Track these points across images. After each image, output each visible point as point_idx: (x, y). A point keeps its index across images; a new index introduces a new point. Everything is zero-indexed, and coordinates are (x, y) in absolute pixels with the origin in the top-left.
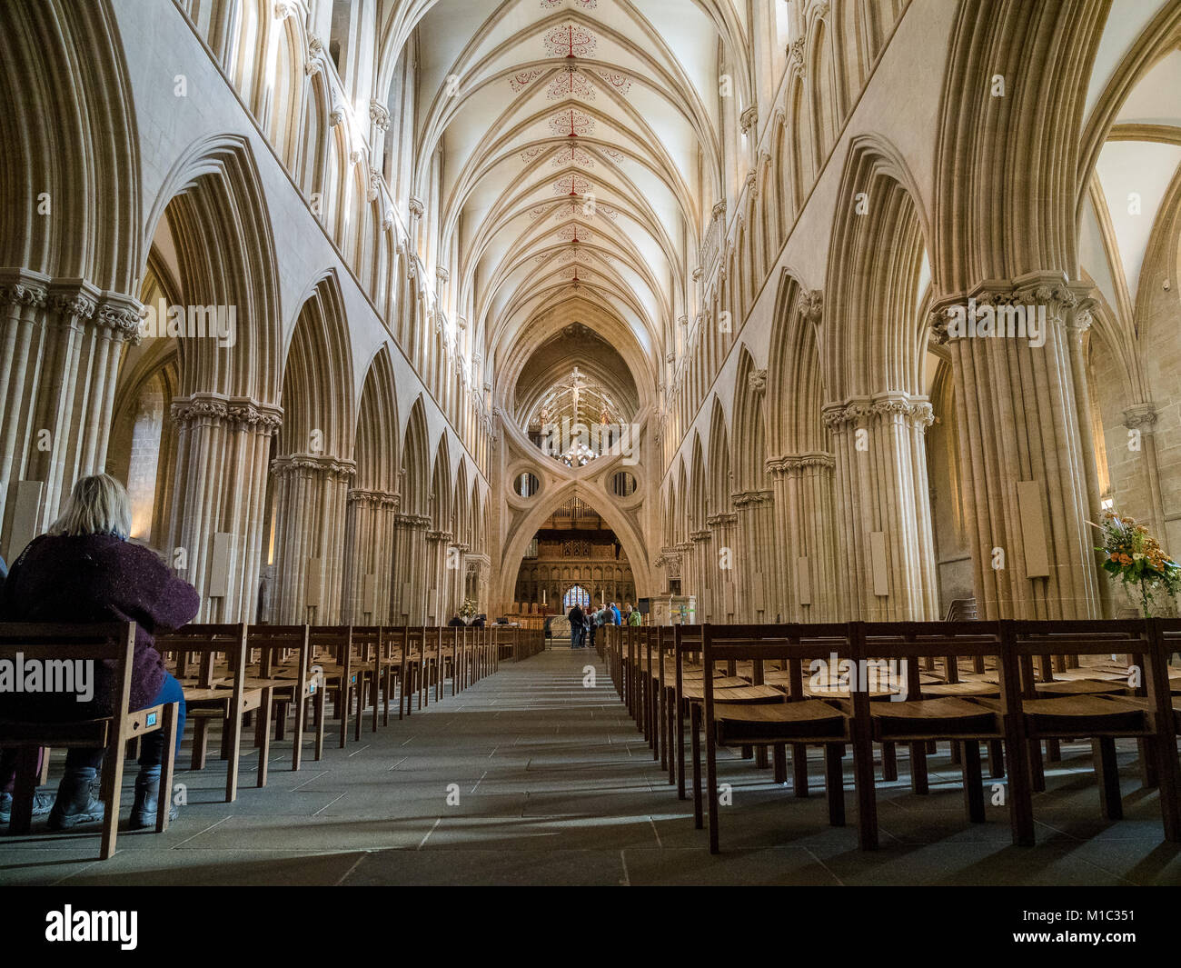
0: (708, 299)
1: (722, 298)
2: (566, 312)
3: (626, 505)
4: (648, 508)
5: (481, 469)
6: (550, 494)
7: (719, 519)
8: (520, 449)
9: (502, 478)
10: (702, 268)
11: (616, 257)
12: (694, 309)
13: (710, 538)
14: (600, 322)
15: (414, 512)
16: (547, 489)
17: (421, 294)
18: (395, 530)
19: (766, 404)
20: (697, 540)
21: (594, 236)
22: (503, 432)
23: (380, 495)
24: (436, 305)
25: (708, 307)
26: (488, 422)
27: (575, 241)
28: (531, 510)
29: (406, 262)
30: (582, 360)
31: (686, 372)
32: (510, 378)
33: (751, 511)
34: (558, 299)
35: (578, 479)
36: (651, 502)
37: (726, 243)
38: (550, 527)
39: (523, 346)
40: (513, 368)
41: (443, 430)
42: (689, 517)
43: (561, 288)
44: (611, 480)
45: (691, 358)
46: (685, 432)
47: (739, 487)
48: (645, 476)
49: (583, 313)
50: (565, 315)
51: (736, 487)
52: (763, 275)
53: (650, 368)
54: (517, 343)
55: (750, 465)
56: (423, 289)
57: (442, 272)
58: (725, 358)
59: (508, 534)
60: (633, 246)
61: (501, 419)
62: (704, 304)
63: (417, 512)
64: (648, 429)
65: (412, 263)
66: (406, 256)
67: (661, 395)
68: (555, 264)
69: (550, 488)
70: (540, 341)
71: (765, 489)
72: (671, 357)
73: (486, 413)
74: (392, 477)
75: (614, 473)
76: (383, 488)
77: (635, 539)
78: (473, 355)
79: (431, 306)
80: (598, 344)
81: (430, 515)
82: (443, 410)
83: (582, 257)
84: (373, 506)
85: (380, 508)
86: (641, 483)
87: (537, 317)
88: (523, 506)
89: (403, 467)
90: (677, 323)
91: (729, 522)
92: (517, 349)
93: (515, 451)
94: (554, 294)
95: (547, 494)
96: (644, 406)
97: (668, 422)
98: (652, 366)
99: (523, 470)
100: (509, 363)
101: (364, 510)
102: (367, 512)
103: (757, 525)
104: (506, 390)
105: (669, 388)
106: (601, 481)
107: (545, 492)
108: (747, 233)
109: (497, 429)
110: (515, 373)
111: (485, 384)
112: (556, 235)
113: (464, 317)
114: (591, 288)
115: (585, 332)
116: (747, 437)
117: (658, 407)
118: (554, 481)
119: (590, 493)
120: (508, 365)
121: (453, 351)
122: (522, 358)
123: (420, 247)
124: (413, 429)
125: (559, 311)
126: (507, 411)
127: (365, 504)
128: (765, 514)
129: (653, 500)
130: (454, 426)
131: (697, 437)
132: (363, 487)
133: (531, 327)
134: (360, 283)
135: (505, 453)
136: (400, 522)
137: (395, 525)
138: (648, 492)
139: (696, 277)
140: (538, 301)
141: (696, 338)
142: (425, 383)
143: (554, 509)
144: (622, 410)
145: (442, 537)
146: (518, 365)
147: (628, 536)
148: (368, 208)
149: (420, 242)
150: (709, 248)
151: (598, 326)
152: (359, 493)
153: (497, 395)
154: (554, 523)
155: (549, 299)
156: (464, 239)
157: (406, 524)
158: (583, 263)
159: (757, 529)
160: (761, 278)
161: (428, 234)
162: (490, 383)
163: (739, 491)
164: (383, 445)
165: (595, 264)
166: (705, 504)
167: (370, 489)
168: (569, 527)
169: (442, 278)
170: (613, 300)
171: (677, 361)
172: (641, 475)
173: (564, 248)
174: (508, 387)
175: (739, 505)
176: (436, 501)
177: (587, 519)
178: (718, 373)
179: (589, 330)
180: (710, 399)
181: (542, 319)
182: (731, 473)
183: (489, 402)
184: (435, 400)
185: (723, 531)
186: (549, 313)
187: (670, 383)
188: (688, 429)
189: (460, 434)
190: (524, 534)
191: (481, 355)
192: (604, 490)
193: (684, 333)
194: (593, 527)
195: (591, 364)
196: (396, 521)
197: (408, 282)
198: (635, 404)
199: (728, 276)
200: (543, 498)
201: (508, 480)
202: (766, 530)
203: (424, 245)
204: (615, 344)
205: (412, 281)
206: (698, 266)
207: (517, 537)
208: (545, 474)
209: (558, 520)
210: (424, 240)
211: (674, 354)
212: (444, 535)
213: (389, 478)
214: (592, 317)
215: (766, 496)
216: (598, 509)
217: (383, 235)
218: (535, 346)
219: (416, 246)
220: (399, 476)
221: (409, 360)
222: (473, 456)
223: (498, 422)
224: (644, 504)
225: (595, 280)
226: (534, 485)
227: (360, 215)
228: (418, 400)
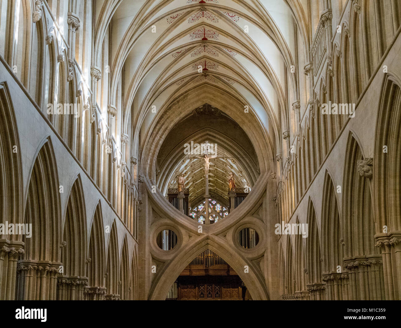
0: (317, 90)
1: (330, 91)
2: (198, 95)
3: (250, 256)
4: (270, 258)
5: (129, 229)
6: (187, 248)
7: (332, 277)
8: (161, 210)
9: (147, 235)
10: (311, 64)
11: (238, 51)
12: (306, 97)
13: (324, 289)
14: (226, 104)
15: (74, 274)
16: (184, 243)
17: (79, 93)
18: (58, 290)
19: (372, 186)
20: (313, 291)
21: (220, 35)
22: (147, 197)
23: (45, 265)
24: (91, 99)
25: (318, 97)
26: (135, 189)
27: (205, 39)
28: (172, 261)
29: (66, 68)
30: (211, 133)
31: (300, 148)
32: (152, 151)
33: (361, 274)
34: (191, 85)
35: (210, 234)
36: (271, 253)
37: (333, 47)
38: (187, 273)
39: (163, 124)
40: (154, 144)
41: (98, 202)
42: (305, 271)
43: (194, 77)
44: (237, 235)
45: (304, 137)
46: (300, 199)
47: (350, 253)
48: (266, 230)
49: (211, 96)
50: (197, 98)
51: (347, 254)
52: (367, 78)
53: (268, 141)
54: (158, 122)
55: (359, 234)
56: (80, 88)
57: (95, 72)
58: (335, 142)
59: (153, 282)
60: (253, 44)
61: (146, 185)
62: (314, 94)
63: (76, 275)
64: (268, 192)
65: (71, 68)
66: (65, 63)
67: (279, 164)
68: (188, 58)
69: (186, 242)
70: (176, 120)
71: (372, 255)
72: (286, 134)
73: (133, 182)
74: (55, 248)
75: (241, 228)
76: (48, 259)
77: (258, 284)
78: (122, 136)
79: (86, 101)
80: (224, 120)
81: (87, 276)
82: (97, 186)
83: (210, 52)
84: (39, 274)
85: (45, 276)
86: (262, 237)
87: (174, 100)
88: (165, 258)
89: (65, 240)
90: (291, 107)
91: (341, 279)
92: (158, 127)
93: (157, 212)
94: (188, 82)
95: (184, 248)
96: (264, 172)
97: (285, 187)
98: (269, 139)
99: (163, 227)
100: (151, 139)
101: (32, 278)
102: (34, 280)
103: (367, 286)
104: (149, 161)
105: (285, 160)
106: (230, 237)
107: (183, 245)
108: (351, 40)
109: (142, 194)
110: (156, 147)
111: (132, 158)
112: (189, 35)
113: (114, 106)
114: (218, 77)
115: (213, 110)
116: (355, 210)
117: (275, 173)
118: (190, 237)
119: (221, 247)
120: (151, 140)
121: (105, 135)
122: (162, 134)
123: (77, 53)
124: (73, 205)
125: (192, 96)
126: (150, 178)
127: (32, 273)
128: (373, 276)
129: (273, 252)
130: (106, 197)
131: (311, 204)
132: (31, 259)
133: (169, 108)
134: (28, 91)
135: (149, 213)
136: (62, 283)
137: (58, 286)
138: (269, 246)
139: (307, 71)
140: (175, 87)
141: (308, 121)
142: (82, 165)
143: (190, 260)
144: (244, 173)
145: (97, 292)
146: (159, 140)
147: (253, 283)
148: (33, 28)
149: (77, 48)
150: (317, 48)
151: (224, 106)
152: (27, 264)
153: (142, 166)
154: (190, 271)
155: (183, 86)
156: (113, 43)
157: (67, 285)
158: (213, 57)
159: (367, 290)
160: (365, 81)
161: (84, 41)
162: (136, 156)
163: (350, 256)
164: (48, 222)
165: (221, 58)
166: (319, 262)
167: (36, 260)
168: (203, 273)
169: (96, 77)
170: (236, 85)
171: (292, 138)
172: (263, 230)
173: (195, 45)
174: (151, 160)
175: (350, 269)
176: (92, 263)
177: (217, 267)
178: (328, 153)
179: (217, 110)
180: (322, 174)
181: (178, 102)
182: (343, 241)
183: (135, 172)
184: (91, 178)
185: (336, 286)
186: (184, 98)
187: (285, 156)
188: (303, 196)
189: (112, 203)
190: (165, 282)
191: (128, 135)
192: (232, 243)
193: (296, 116)
194: (223, 273)
195: (219, 137)
196: (58, 282)
197: (67, 84)
198: (256, 170)
199: (335, 73)
200: (181, 252)
201: (151, 236)
202: (374, 291)
203: (80, 51)
204: (238, 121)
205: (71, 83)
206: (309, 63)
207: (160, 284)
208: (183, 231)
209: (194, 267)
210: (80, 47)
211: (288, 132)
212: (99, 290)
213: (53, 249)
214: (219, 100)
215: (374, 261)
216: (226, 259)
217: (46, 48)
218: (172, 124)
219: (74, 53)
220: (61, 247)
221: (69, 148)
222: (123, 220)
223: (143, 188)
224: (265, 255)
225: (221, 70)
226: (174, 240)
227: (26, 33)
228: (77, 181)
